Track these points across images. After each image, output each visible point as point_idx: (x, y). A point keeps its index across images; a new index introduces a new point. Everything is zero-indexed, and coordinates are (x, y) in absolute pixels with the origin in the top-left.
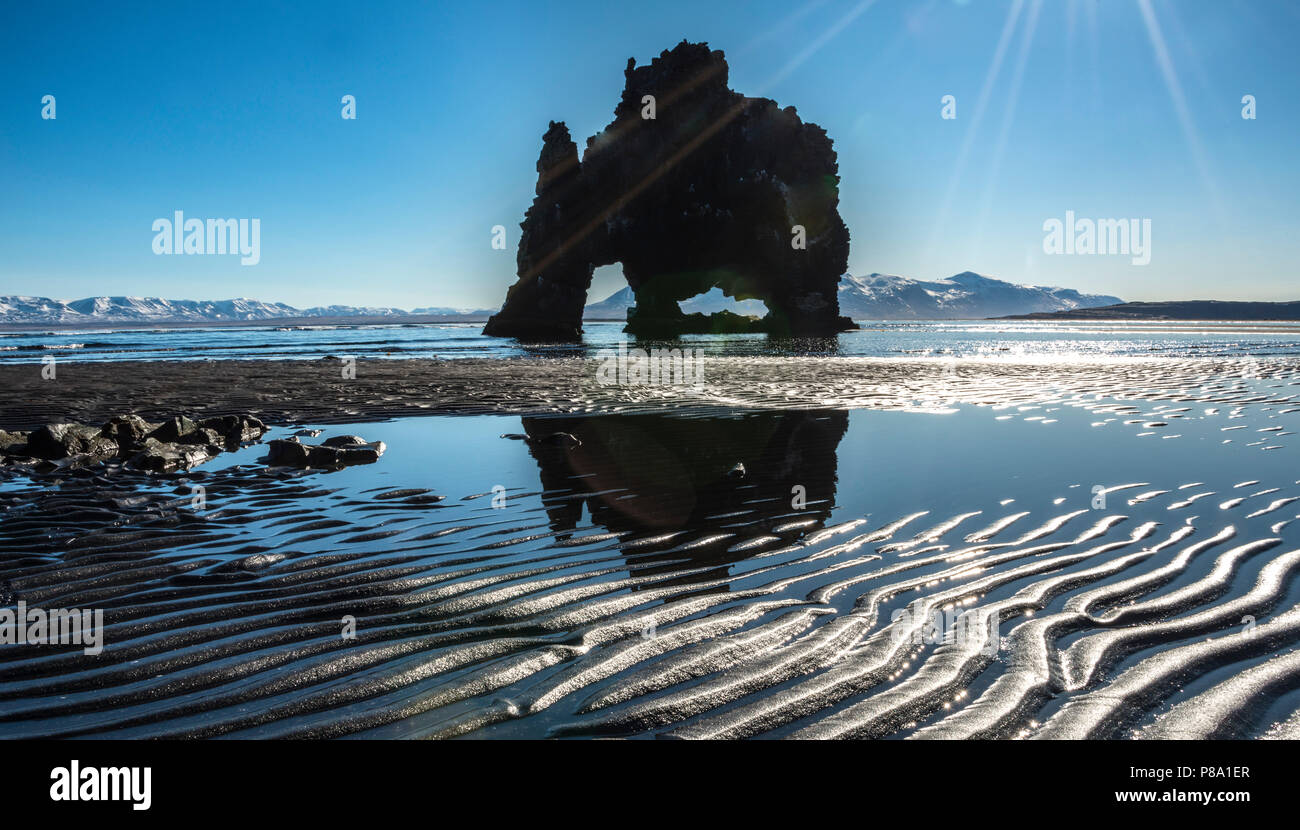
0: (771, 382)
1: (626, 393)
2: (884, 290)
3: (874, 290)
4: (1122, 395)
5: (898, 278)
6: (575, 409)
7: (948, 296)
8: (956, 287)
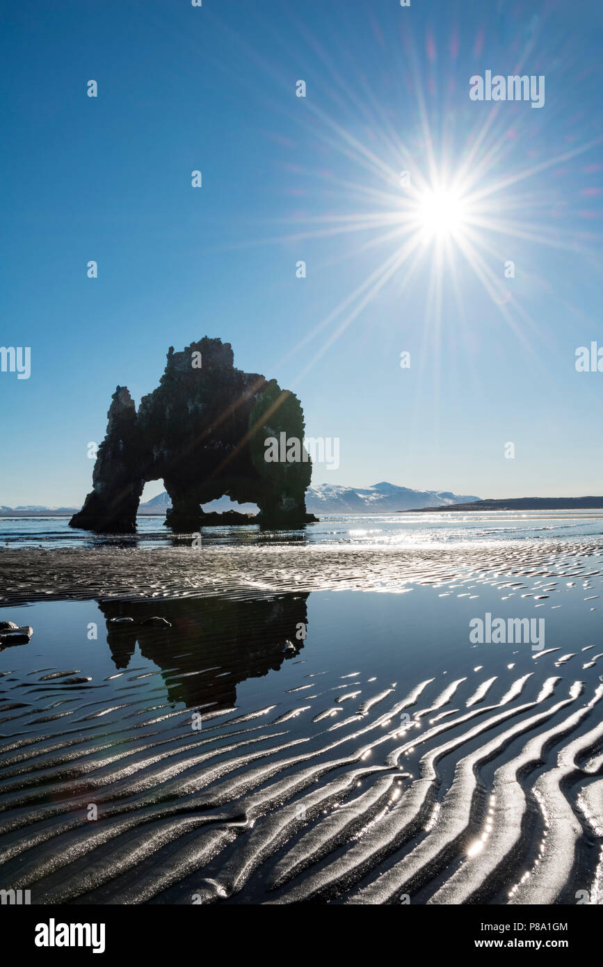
0: (281, 569)
1: (187, 579)
2: (331, 494)
3: (325, 494)
4: (510, 573)
5: (339, 487)
6: (156, 594)
7: (372, 498)
8: (377, 492)
